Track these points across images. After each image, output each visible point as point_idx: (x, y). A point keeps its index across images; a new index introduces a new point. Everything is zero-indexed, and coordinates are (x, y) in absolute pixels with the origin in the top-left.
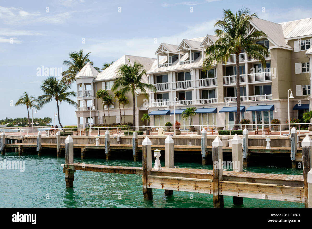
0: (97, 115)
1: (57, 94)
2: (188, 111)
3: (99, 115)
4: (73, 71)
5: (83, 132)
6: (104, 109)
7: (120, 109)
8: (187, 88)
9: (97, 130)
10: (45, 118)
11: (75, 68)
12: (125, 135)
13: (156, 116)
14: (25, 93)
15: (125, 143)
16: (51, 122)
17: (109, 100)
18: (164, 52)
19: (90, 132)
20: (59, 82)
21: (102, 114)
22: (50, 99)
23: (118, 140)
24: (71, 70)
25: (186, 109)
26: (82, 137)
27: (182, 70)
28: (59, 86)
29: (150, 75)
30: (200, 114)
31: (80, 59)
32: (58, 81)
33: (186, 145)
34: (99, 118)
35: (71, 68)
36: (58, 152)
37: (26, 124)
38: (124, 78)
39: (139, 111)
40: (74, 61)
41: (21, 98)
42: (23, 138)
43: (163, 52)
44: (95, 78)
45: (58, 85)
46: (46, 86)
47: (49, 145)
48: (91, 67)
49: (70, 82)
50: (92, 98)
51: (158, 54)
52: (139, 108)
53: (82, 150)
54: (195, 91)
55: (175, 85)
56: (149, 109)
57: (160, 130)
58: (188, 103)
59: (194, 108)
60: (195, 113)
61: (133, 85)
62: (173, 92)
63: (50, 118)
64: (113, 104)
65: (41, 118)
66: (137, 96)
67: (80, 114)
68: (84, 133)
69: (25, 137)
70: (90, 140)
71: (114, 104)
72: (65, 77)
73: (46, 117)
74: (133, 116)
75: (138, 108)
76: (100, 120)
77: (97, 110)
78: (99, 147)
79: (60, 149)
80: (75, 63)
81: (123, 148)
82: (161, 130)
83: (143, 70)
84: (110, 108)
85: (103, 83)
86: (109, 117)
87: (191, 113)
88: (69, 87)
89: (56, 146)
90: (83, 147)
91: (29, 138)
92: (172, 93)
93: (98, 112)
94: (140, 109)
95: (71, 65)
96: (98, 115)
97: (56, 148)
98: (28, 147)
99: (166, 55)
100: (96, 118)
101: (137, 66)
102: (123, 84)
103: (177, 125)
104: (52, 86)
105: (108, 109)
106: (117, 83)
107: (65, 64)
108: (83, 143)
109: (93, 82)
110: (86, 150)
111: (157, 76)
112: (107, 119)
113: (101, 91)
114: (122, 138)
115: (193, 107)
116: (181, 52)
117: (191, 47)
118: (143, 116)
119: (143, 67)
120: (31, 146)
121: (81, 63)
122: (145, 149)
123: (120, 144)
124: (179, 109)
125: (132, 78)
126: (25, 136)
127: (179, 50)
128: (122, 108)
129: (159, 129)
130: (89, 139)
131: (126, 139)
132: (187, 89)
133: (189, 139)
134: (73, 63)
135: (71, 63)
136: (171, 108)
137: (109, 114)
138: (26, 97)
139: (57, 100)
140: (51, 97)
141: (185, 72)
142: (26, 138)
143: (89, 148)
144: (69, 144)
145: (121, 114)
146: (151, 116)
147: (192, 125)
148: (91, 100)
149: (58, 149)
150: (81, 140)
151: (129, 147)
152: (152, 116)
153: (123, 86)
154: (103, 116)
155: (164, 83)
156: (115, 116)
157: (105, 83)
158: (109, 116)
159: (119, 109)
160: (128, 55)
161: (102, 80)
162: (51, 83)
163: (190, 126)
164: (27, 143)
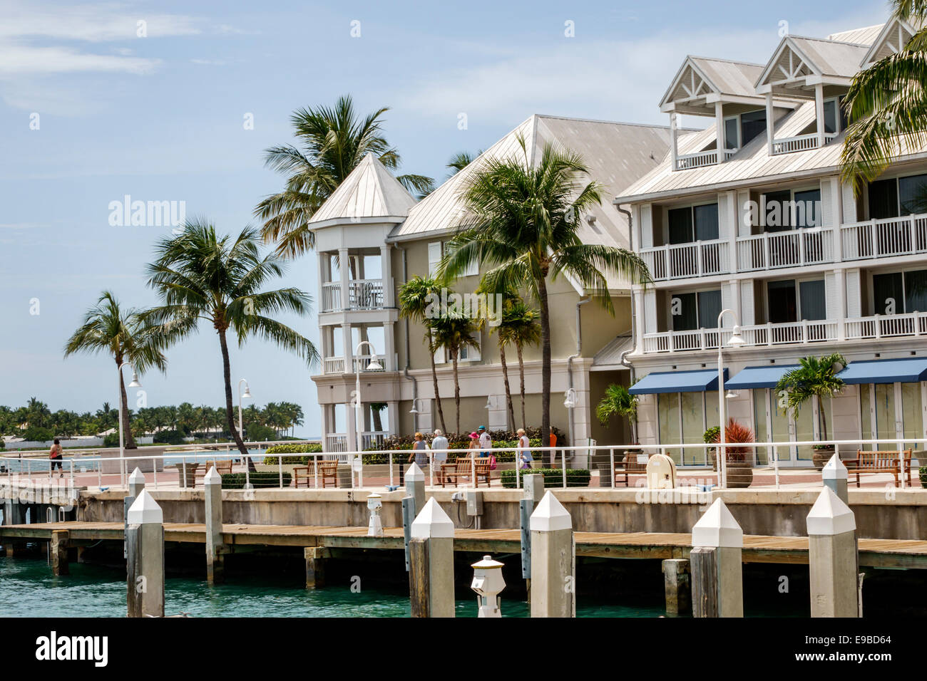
0: (408, 394)
1: (219, 301)
2: (805, 372)
3: (416, 396)
4: (310, 193)
5: (332, 472)
6: (434, 366)
7: (504, 363)
8: (802, 263)
9: (387, 462)
10: (271, 406)
11: (318, 179)
12: (505, 486)
13: (665, 397)
14: (108, 296)
15: (503, 525)
16: (297, 423)
17: (453, 325)
18: (701, 97)
19: (356, 474)
20: (229, 246)
21: (426, 391)
22: (189, 323)
23: (472, 510)
24: (301, 191)
25: (797, 361)
26: (319, 494)
27: (779, 181)
28: (232, 262)
29: (638, 203)
30: (863, 385)
31: (340, 137)
32: (224, 241)
33: (771, 533)
34: (416, 409)
35: (298, 181)
36: (212, 562)
37: (187, 431)
38: (495, 223)
39: (591, 373)
40: (314, 148)
41: (91, 321)
42: (80, 497)
43: (693, 96)
44: (397, 226)
45: (224, 260)
46: (174, 267)
47: (175, 532)
48: (379, 176)
49: (302, 243)
50: (386, 317)
51: (672, 106)
52: (591, 360)
53: (311, 554)
54: (839, 277)
55: (747, 252)
56: (635, 365)
57: (655, 464)
58: (811, 336)
59: (834, 360)
60: (839, 383)
61: (540, 257)
62: (741, 282)
63: (294, 406)
64: (474, 344)
65: (253, 407)
66: (579, 306)
67: (332, 387)
68: (335, 476)
69: (86, 496)
70: (353, 511)
71: (479, 341)
72: (274, 221)
73: (278, 402)
74: (541, 399)
75: (582, 359)
76: (421, 417)
77: (407, 374)
78: (383, 539)
79: (222, 549)
80: (320, 157)
81: (485, 545)
82: (658, 464)
83: (585, 187)
84: (463, 360)
85: (430, 245)
86: (458, 403)
87: (819, 383)
88: (273, 270)
89: (205, 533)
90: (316, 539)
91: (105, 497)
92: (734, 288)
93: (414, 379)
94: (594, 365)
95: (301, 170)
96: (412, 392)
97: (203, 545)
98: (92, 538)
99: (708, 110)
100: (402, 405)
101: (557, 167)
102: (494, 254)
103: (732, 441)
104: (197, 267)
105: (451, 367)
106: (465, 246)
107: (272, 163)
108: (325, 520)
109: (388, 244)
110: (326, 555)
111: (671, 212)
112: (450, 411)
113: (421, 283)
114: (488, 499)
115: (828, 356)
116: (774, 98)
117: (817, 69)
118: (606, 396)
119: (584, 170)
120: (104, 535)
121: (343, 157)
122: (420, 554)
123: (482, 528)
124: (768, 363)
125: (530, 221)
126: (89, 488)
127: (768, 88)
128: (512, 362)
129: (650, 456)
130: (349, 502)
131: (506, 503)
132: (801, 268)
133: (783, 505)
134: (308, 158)
135: (302, 157)
136: (734, 359)
137: (458, 390)
138: (109, 313)
139: (221, 326)
140: (197, 311)
141: (797, 190)
142: (93, 500)
143: (340, 544)
144: (140, 531)
145: (508, 391)
146: (642, 397)
147: (826, 439)
148: (380, 324)
149: (211, 549)
150: (316, 509)
151: (507, 542)
152: (649, 397)
153: (492, 263)
154: (433, 400)
155: (698, 244)
156: (487, 396)
157: (440, 247)
158: (458, 399)
159: (499, 364)
160: (548, 117)
161: (427, 234)
162: (192, 252)
163: (818, 442)
164: (97, 520)
